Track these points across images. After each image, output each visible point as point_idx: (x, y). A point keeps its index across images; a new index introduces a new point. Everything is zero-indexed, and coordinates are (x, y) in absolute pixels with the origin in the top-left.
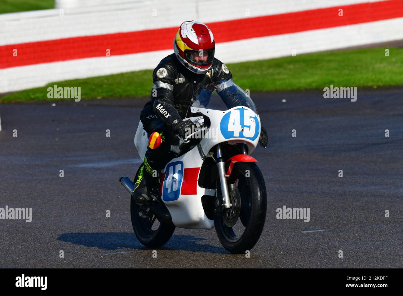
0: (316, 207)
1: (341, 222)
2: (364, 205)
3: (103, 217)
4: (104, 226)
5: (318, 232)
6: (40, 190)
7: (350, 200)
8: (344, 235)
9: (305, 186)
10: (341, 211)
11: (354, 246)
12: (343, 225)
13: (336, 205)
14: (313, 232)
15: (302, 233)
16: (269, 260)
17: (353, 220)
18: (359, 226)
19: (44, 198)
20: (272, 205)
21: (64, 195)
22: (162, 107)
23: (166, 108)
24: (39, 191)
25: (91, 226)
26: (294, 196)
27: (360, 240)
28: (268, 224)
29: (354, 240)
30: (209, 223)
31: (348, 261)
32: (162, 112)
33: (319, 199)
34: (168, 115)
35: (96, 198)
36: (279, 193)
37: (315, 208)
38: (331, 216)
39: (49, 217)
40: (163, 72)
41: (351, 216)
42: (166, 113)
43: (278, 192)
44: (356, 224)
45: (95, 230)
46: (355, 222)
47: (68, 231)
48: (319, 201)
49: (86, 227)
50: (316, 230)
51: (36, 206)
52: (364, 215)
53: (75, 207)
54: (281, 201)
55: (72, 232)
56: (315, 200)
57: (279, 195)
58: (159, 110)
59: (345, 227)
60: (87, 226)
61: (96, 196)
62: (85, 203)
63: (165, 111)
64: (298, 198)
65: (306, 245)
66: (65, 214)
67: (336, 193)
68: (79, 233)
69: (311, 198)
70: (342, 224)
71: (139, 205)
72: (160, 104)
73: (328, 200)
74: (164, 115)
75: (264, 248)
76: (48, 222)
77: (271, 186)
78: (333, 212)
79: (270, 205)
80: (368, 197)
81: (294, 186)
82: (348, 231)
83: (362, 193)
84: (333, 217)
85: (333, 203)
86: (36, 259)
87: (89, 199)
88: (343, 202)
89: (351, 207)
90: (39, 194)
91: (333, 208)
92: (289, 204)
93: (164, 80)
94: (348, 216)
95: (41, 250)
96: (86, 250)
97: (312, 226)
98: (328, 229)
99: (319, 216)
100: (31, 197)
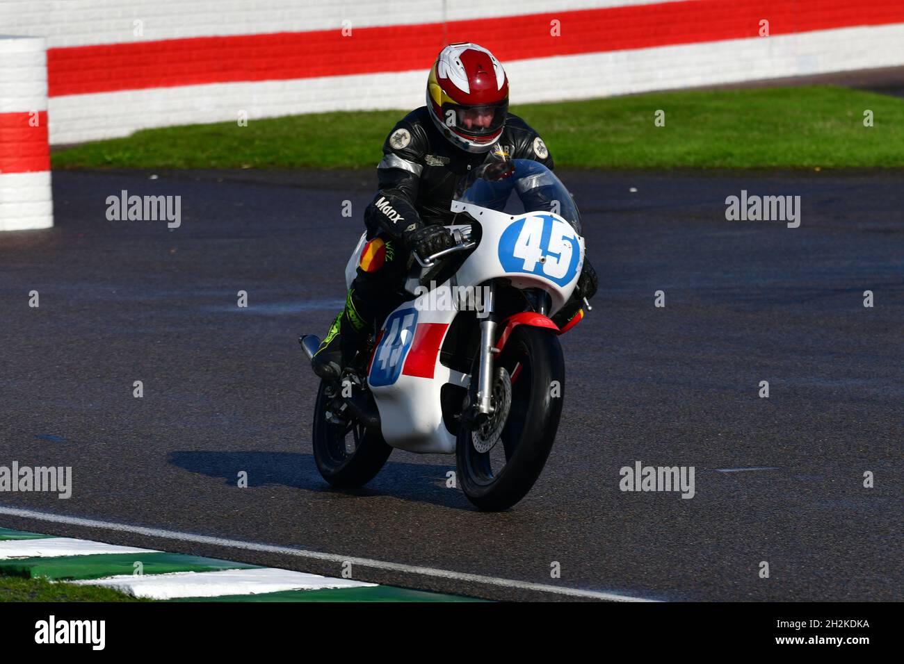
0: (740, 419)
1: (797, 451)
2: (840, 420)
3: (299, 420)
4: (304, 439)
5: (752, 471)
6: (157, 357)
7: (808, 406)
8: (808, 480)
9: (709, 373)
10: (793, 430)
11: (834, 505)
12: (803, 459)
13: (782, 417)
14: (743, 472)
15: (721, 473)
16: (660, 527)
17: (821, 450)
18: (836, 462)
19: (167, 374)
20: (648, 410)
21: (207, 370)
22: (388, 203)
23: (394, 205)
24: (153, 358)
25: (277, 439)
26: (689, 393)
27: (844, 492)
28: (646, 450)
29: (830, 492)
30: (447, 441)
31: (825, 536)
32: (385, 213)
33: (743, 402)
34: (398, 217)
35: (276, 378)
36: (658, 385)
37: (738, 421)
38: (774, 439)
39: (186, 416)
40: (403, 138)
41: (815, 440)
42: (393, 213)
43: (654, 384)
44: (829, 457)
45: (286, 448)
46: (825, 454)
47: (230, 447)
48: (744, 407)
49: (265, 440)
50: (747, 468)
51: (153, 390)
52: (841, 440)
53: (235, 395)
54: (665, 403)
55: (239, 448)
56: (736, 403)
57: (658, 391)
58: (380, 209)
59: (806, 464)
60: (268, 437)
61: (275, 375)
62: (255, 388)
63: (393, 211)
64: (699, 397)
65: (733, 497)
66: (217, 410)
67: (777, 390)
68: (254, 452)
69: (726, 398)
70: (799, 457)
71: (329, 397)
72: (383, 198)
73: (763, 406)
74: (390, 217)
75: (647, 501)
76: (185, 426)
77: (638, 369)
78: (778, 432)
79: (643, 409)
80: (845, 402)
81: (687, 372)
82: (815, 472)
83: (831, 392)
84: (778, 442)
85: (775, 411)
86: (175, 504)
87: (262, 382)
88: (794, 410)
89: (813, 422)
90: (154, 366)
91: (776, 422)
92: (681, 409)
93: (402, 154)
94: (810, 441)
95: (181, 484)
96: (275, 489)
97: (738, 458)
98: (773, 466)
99: (748, 439)
100: (139, 372)
